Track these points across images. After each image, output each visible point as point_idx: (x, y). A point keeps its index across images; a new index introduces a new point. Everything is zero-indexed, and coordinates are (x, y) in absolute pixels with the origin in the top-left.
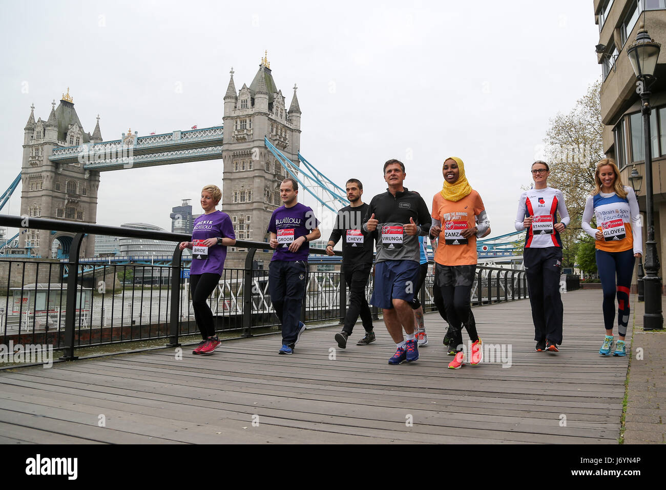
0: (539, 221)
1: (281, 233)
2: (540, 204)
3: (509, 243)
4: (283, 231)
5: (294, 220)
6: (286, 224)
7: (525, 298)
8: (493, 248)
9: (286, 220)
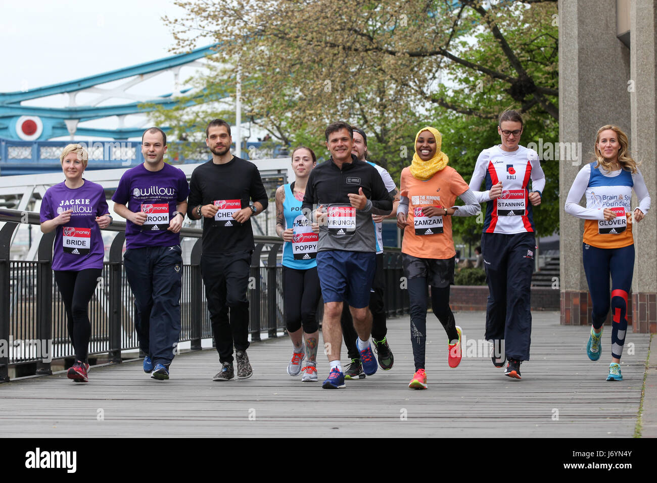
0: (507, 197)
1: (148, 209)
2: (509, 175)
3: (134, 108)
4: (151, 206)
5: (166, 191)
6: (154, 195)
7: (196, 346)
8: (64, 127)
9: (154, 190)
